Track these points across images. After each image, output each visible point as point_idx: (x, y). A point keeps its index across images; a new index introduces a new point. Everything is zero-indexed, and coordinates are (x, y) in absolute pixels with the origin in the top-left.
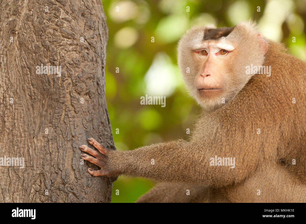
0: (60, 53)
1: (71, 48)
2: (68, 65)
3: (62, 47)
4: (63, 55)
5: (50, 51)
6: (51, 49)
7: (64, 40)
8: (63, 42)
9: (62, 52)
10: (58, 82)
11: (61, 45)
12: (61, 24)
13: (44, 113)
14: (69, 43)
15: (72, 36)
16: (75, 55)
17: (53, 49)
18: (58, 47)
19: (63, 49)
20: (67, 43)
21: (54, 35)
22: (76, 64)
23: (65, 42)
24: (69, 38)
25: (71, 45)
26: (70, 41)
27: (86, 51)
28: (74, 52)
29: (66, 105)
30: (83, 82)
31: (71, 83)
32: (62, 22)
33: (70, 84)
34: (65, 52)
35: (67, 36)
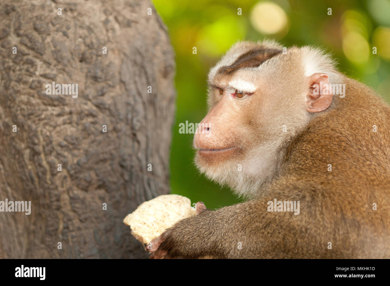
0: (42, 131)
1: (60, 120)
2: (59, 149)
3: (45, 121)
4: (48, 134)
5: (26, 131)
6: (26, 128)
7: (47, 110)
8: (45, 113)
9: (45, 130)
10: (46, 178)
11: (43, 119)
12: (38, 85)
13: (32, 227)
14: (55, 113)
15: (60, 102)
16: (70, 130)
17: (29, 127)
18: (37, 122)
19: (46, 124)
20: (52, 114)
21: (28, 103)
22: (73, 144)
23: (48, 113)
24: (55, 106)
25: (59, 115)
26: (56, 110)
27: (90, 119)
28: (67, 126)
29: (63, 213)
30: (90, 169)
31: (68, 176)
32: (39, 82)
33: (65, 178)
34: (51, 129)
35: (51, 102)
